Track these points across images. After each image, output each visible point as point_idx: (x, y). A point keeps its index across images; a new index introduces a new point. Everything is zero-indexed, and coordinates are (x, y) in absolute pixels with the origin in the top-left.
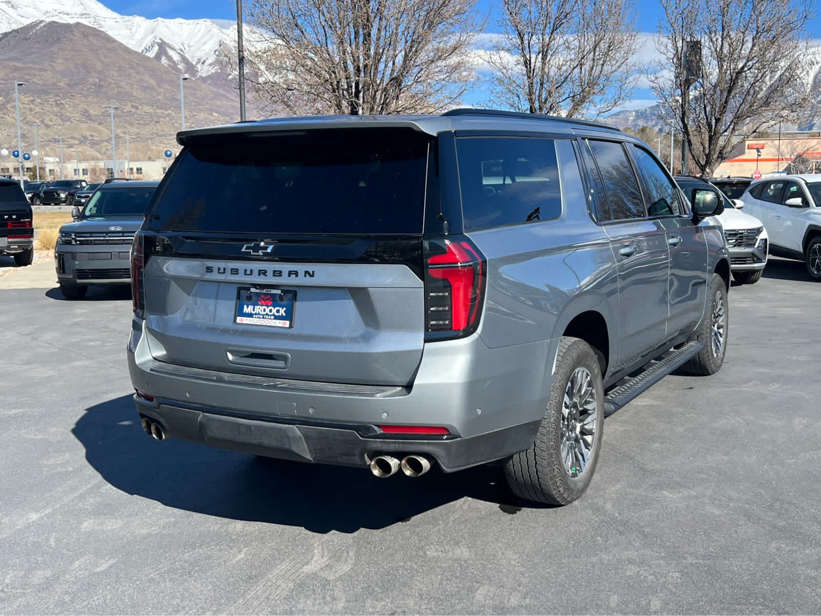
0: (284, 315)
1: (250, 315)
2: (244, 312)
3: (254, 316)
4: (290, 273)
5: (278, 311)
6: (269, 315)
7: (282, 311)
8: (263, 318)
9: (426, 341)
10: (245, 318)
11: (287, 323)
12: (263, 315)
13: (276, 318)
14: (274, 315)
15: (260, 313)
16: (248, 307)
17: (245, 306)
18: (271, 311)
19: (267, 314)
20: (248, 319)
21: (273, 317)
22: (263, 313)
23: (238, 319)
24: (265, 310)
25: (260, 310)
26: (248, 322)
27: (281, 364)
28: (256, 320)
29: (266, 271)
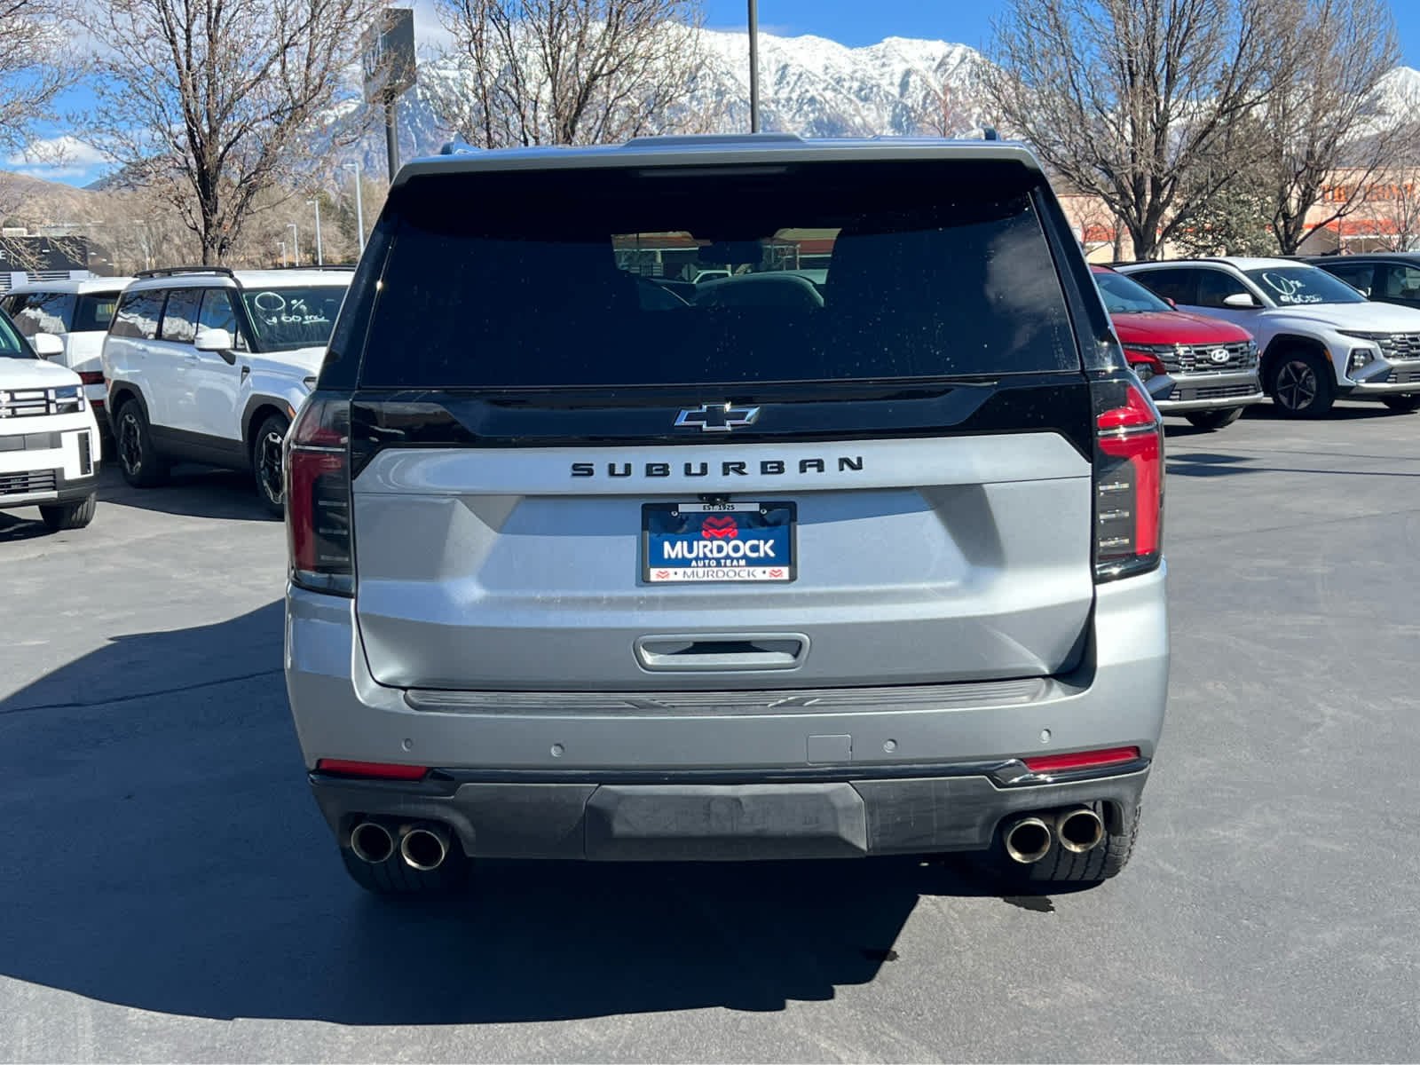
0: (772, 554)
1: (685, 563)
2: (666, 556)
3: (694, 563)
4: (803, 466)
5: (755, 549)
6: (732, 559)
7: (766, 548)
8: (719, 565)
9: (1098, 580)
10: (671, 571)
11: (785, 572)
12: (718, 560)
13: (751, 562)
14: (745, 557)
15: (709, 555)
16: (673, 547)
17: (667, 545)
18: (736, 549)
19: (728, 557)
20: (680, 571)
21: (743, 562)
22: (716, 555)
23: (654, 574)
24: (720, 549)
25: (707, 550)
26: (680, 577)
27: (784, 658)
28: (701, 571)
29: (742, 465)
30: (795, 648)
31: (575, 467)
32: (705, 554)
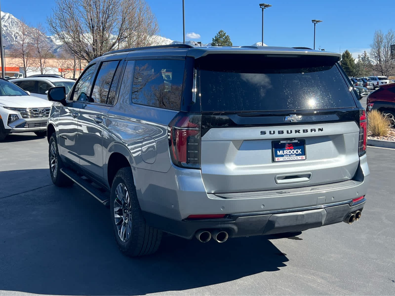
0: (301, 153)
1: (282, 156)
2: (278, 154)
3: (284, 156)
5: (297, 152)
6: (293, 154)
7: (299, 151)
8: (290, 156)
9: (359, 156)
10: (280, 158)
11: (304, 157)
12: (290, 155)
13: (297, 155)
14: (295, 154)
15: (288, 154)
16: (279, 152)
17: (278, 152)
18: (293, 152)
19: (292, 154)
20: (282, 158)
22: (289, 154)
23: (276, 159)
24: (290, 152)
25: (287, 152)
26: (282, 160)
27: (306, 179)
28: (286, 158)
29: (299, 130)
30: (309, 176)
31: (261, 132)
32: (287, 154)
